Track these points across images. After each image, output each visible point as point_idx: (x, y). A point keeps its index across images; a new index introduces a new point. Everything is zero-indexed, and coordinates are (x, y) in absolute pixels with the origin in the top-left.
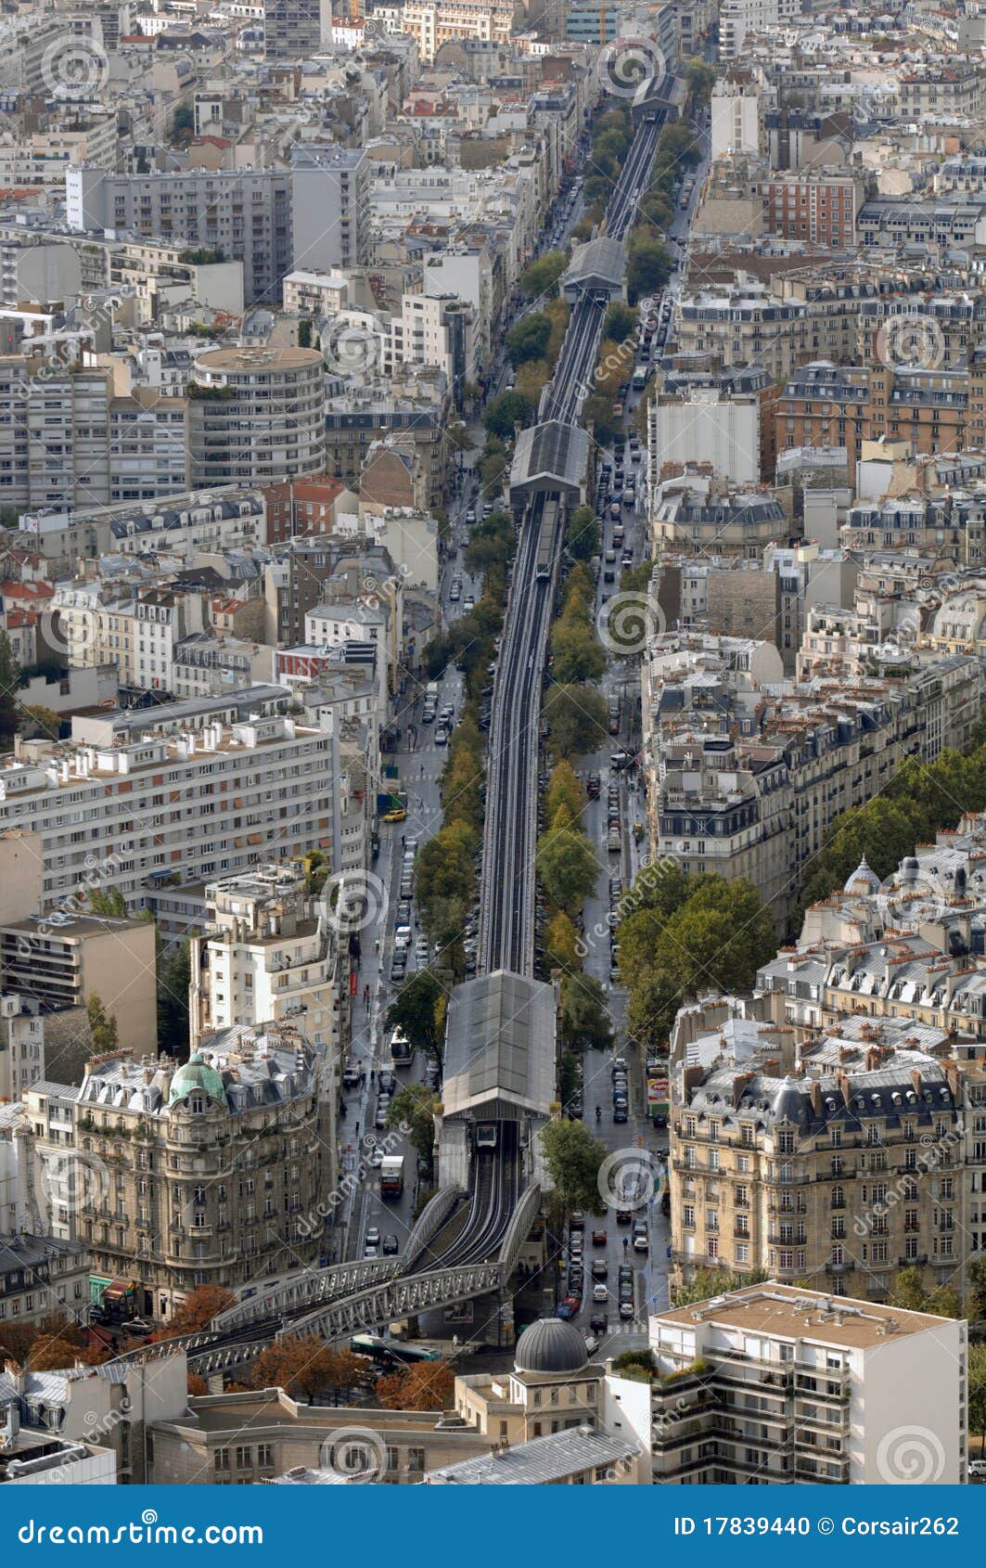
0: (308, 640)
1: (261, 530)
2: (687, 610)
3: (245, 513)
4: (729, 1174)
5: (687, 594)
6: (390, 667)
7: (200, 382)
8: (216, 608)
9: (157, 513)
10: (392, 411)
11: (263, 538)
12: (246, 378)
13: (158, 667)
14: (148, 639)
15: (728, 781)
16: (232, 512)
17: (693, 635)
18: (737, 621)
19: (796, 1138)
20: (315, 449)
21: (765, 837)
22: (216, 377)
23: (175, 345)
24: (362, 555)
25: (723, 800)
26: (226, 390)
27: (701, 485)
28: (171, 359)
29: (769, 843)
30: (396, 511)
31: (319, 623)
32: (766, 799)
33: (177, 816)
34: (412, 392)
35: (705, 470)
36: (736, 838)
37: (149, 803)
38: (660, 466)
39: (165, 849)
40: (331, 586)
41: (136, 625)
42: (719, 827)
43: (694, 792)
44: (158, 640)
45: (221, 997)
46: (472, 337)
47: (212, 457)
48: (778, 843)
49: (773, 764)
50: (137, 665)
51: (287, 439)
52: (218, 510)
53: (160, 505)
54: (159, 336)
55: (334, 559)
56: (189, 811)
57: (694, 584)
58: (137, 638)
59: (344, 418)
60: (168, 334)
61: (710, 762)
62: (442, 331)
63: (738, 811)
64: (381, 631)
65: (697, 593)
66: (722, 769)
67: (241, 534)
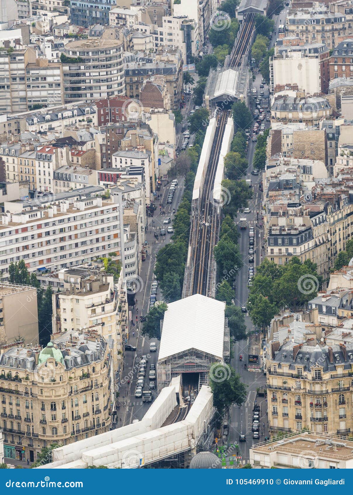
0: (114, 166)
1: (95, 120)
2: (284, 149)
3: (88, 113)
4: (293, 390)
5: (285, 141)
6: (151, 178)
7: (67, 56)
8: (73, 154)
9: (47, 114)
10: (155, 67)
11: (96, 124)
12: (88, 53)
13: (47, 182)
14: (42, 169)
15: (299, 221)
16: (82, 112)
17: (286, 159)
18: (307, 153)
19: (322, 373)
20: (120, 84)
21: (316, 246)
22: (74, 53)
23: (58, 41)
24: (138, 128)
25: (296, 229)
26: (79, 58)
27: (292, 94)
28: (56, 47)
29: (318, 248)
30: (156, 110)
31: (118, 159)
32: (315, 228)
33: (48, 242)
34: (165, 59)
35: (294, 88)
36: (302, 246)
37: (36, 237)
38: (275, 86)
39: (44, 257)
40: (124, 142)
41: (36, 163)
42: (295, 241)
43: (284, 226)
44: (47, 170)
45: (65, 320)
46: (195, 35)
47: (73, 89)
48: (322, 249)
49: (319, 213)
50: (38, 181)
51: (107, 80)
52: (75, 112)
53: (49, 110)
54: (52, 38)
55: (125, 130)
56: (54, 240)
57: (287, 137)
58: (37, 169)
59: (134, 71)
60: (56, 37)
61: (290, 213)
62: (181, 33)
63: (303, 234)
64: (146, 161)
65: (289, 141)
66: (296, 215)
67: (86, 123)
